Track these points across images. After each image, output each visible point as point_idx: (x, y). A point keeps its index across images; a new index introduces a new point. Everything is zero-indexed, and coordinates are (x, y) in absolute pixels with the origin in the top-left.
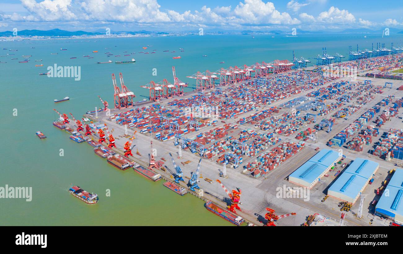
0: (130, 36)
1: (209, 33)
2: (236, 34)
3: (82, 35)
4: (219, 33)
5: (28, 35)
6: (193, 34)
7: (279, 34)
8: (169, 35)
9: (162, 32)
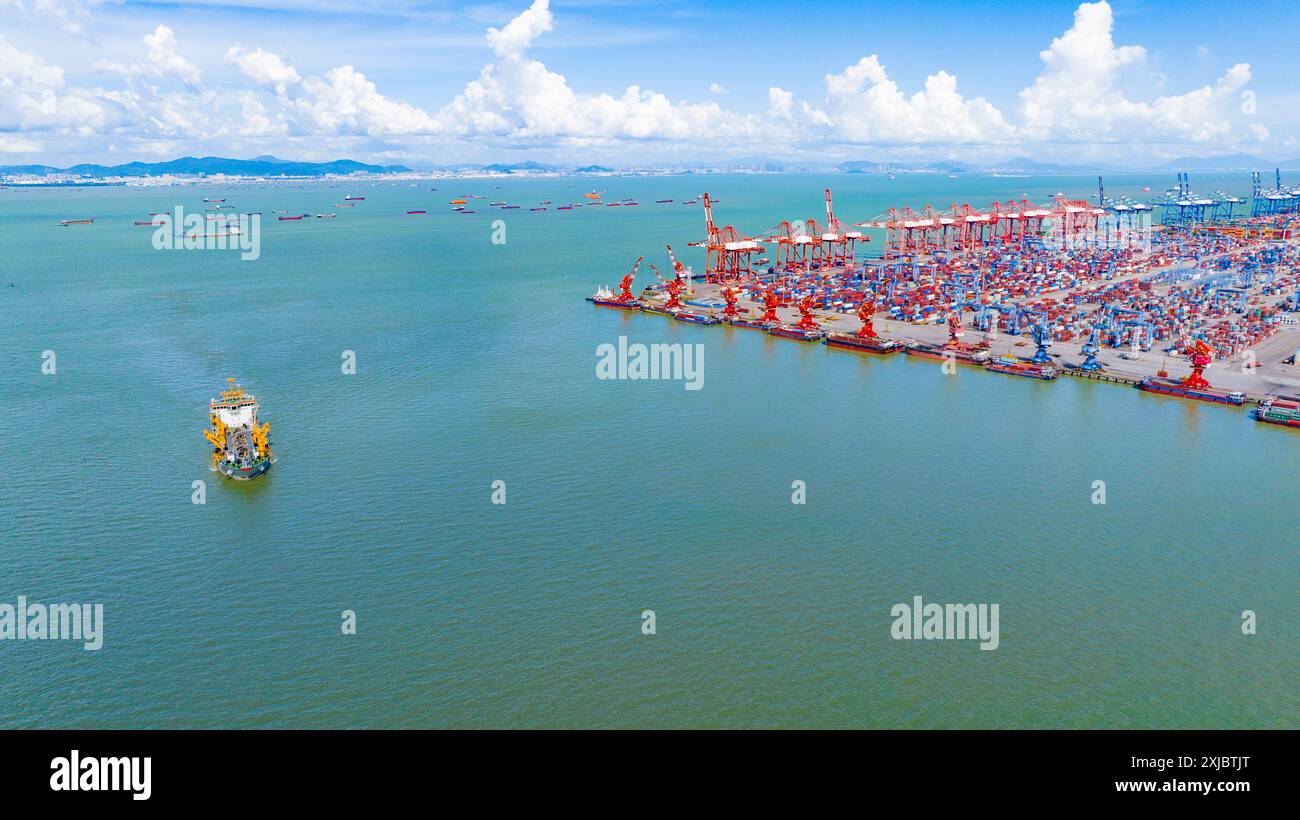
0: (493, 174)
1: (738, 168)
2: (823, 171)
3: (352, 172)
4: (769, 167)
5: (195, 172)
6: (689, 172)
7: (963, 171)
8: (615, 173)
9: (594, 166)
